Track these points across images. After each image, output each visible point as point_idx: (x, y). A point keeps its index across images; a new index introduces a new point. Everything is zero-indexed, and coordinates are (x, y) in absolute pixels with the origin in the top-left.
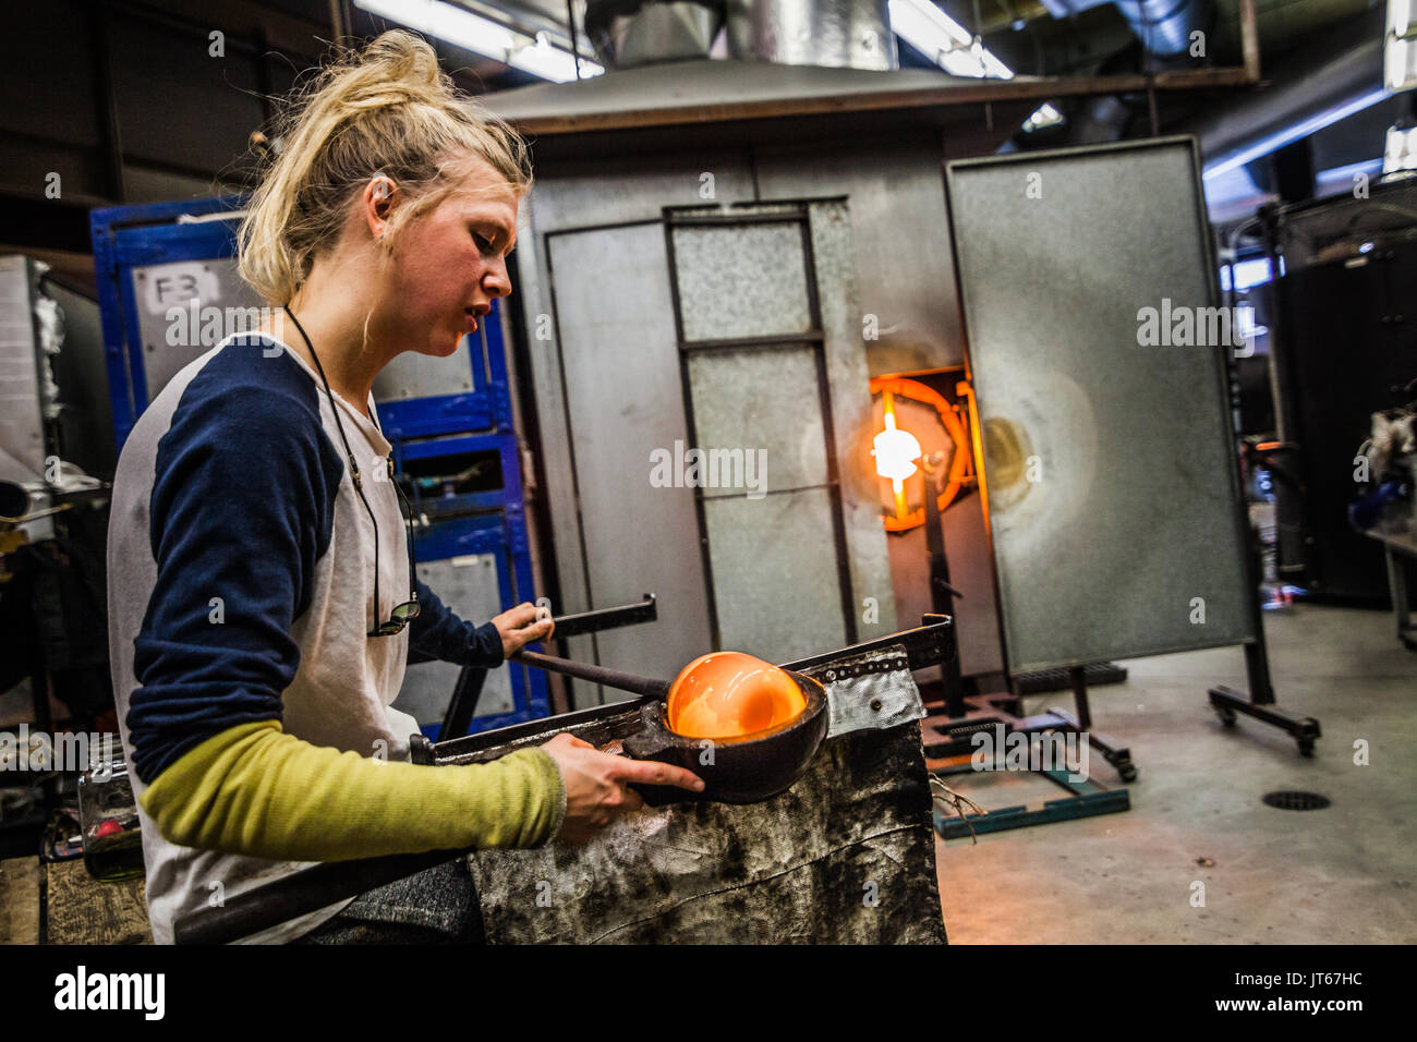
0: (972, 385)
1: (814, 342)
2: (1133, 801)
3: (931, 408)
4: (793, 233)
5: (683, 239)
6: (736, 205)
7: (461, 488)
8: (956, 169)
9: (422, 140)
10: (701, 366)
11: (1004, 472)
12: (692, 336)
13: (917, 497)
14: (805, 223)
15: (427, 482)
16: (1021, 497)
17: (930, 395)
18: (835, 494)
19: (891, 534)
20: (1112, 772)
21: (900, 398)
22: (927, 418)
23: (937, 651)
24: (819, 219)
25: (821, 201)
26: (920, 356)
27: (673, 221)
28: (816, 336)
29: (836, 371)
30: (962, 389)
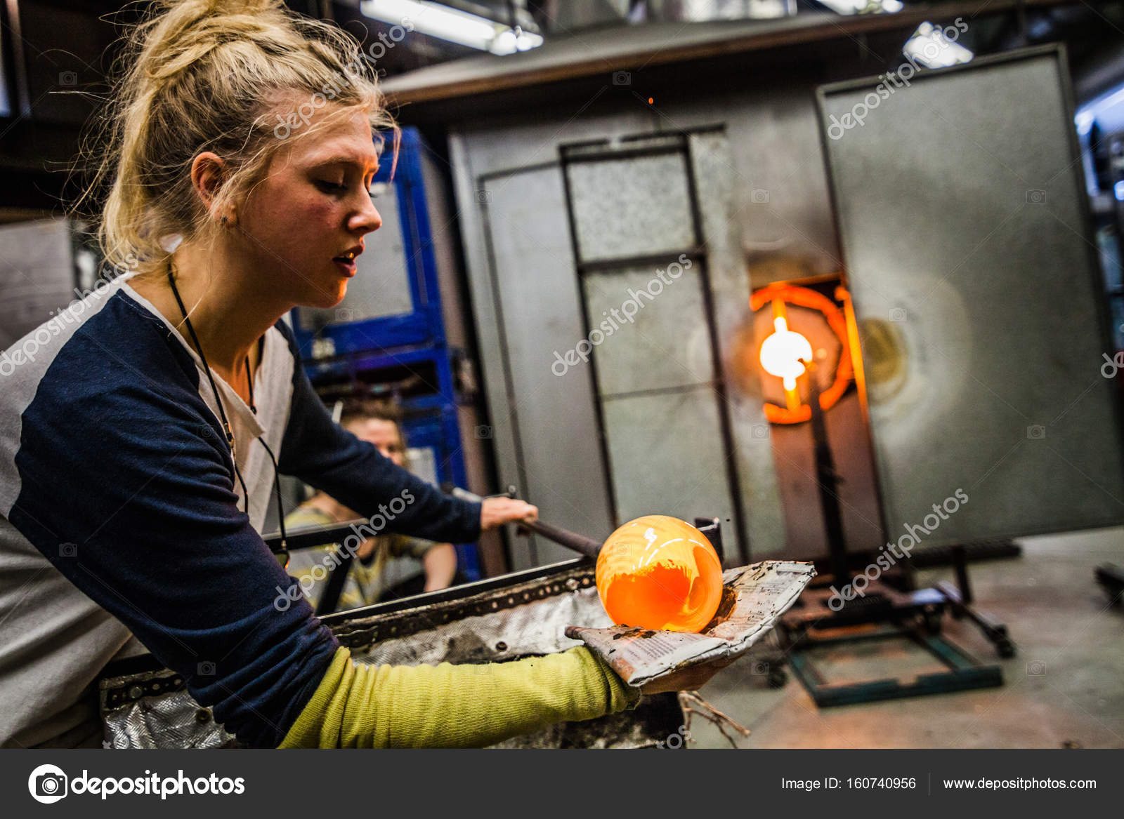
0: (847, 288)
1: (699, 257)
2: (1007, 676)
3: (818, 312)
4: (676, 161)
5: (578, 173)
6: (626, 139)
7: (406, 394)
8: (829, 94)
10: (599, 285)
11: (880, 368)
12: (588, 254)
13: (805, 394)
14: (685, 151)
15: (378, 389)
16: (898, 390)
17: (817, 300)
18: (720, 388)
19: (775, 426)
20: (990, 647)
21: (790, 305)
22: (815, 322)
24: (700, 147)
25: (701, 131)
26: (807, 264)
27: (567, 158)
28: (698, 251)
29: (719, 281)
30: (841, 294)
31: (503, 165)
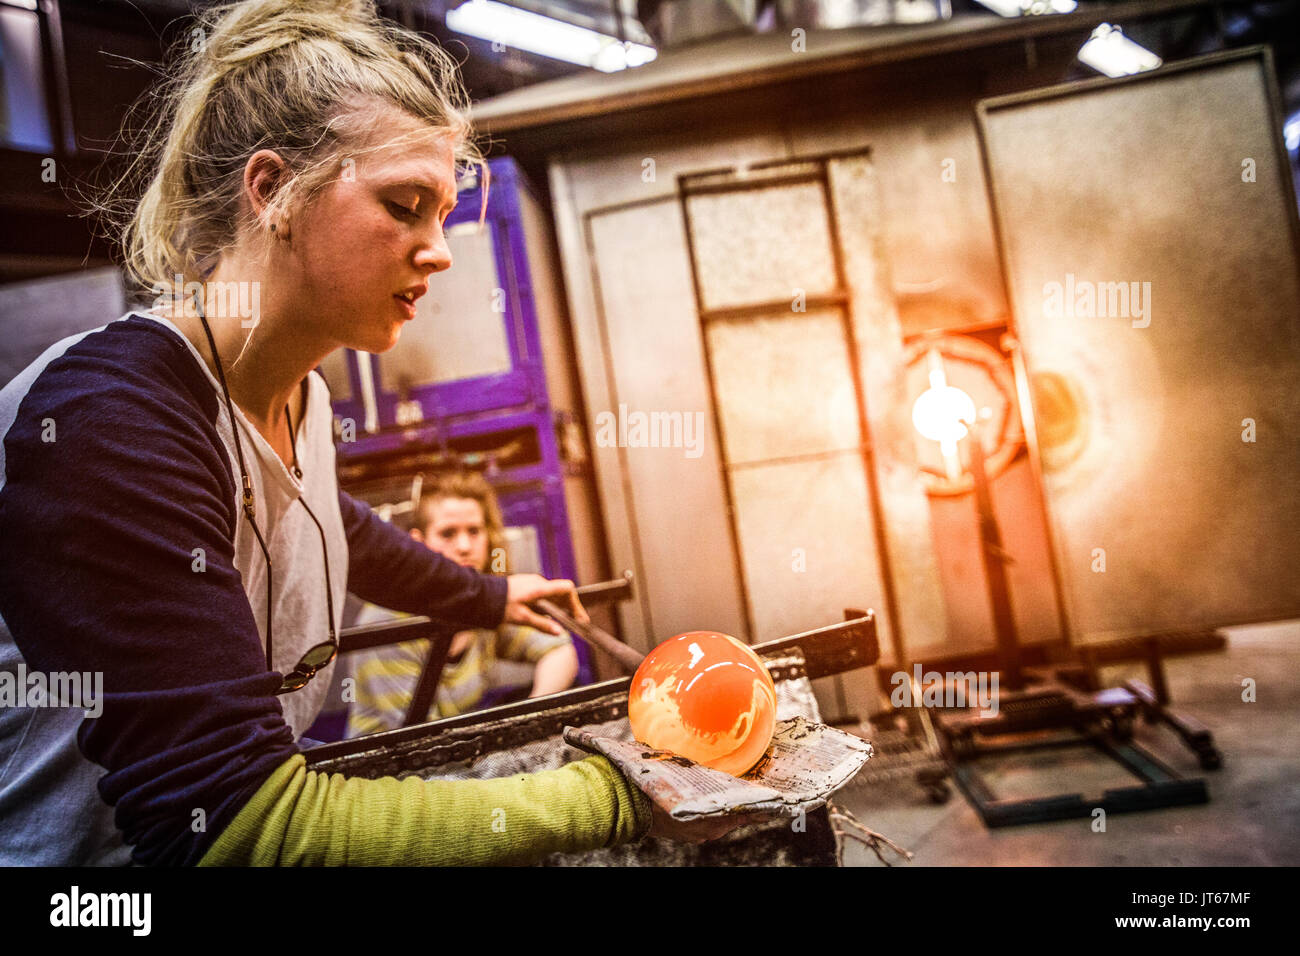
0: (1015, 336)
1: (840, 304)
2: (1212, 791)
3: (982, 364)
4: (814, 191)
5: (699, 206)
6: (755, 167)
7: (503, 464)
8: (991, 110)
9: (307, 94)
10: (720, 333)
11: (1056, 429)
12: (713, 302)
13: (966, 459)
14: (824, 179)
15: (472, 459)
16: (1077, 455)
17: (981, 351)
18: (868, 456)
19: (933, 496)
20: (1191, 757)
21: (947, 355)
22: (978, 376)
23: (853, 653)
24: (839, 172)
25: (842, 156)
26: (966, 309)
27: (686, 191)
28: (841, 295)
29: (864, 330)
30: (1008, 342)
31: (613, 199)
